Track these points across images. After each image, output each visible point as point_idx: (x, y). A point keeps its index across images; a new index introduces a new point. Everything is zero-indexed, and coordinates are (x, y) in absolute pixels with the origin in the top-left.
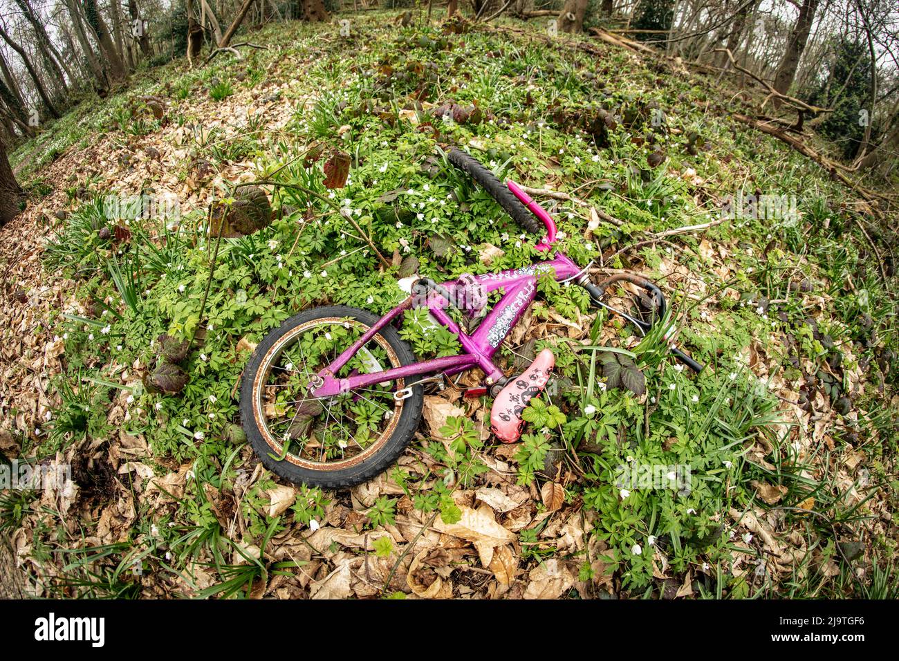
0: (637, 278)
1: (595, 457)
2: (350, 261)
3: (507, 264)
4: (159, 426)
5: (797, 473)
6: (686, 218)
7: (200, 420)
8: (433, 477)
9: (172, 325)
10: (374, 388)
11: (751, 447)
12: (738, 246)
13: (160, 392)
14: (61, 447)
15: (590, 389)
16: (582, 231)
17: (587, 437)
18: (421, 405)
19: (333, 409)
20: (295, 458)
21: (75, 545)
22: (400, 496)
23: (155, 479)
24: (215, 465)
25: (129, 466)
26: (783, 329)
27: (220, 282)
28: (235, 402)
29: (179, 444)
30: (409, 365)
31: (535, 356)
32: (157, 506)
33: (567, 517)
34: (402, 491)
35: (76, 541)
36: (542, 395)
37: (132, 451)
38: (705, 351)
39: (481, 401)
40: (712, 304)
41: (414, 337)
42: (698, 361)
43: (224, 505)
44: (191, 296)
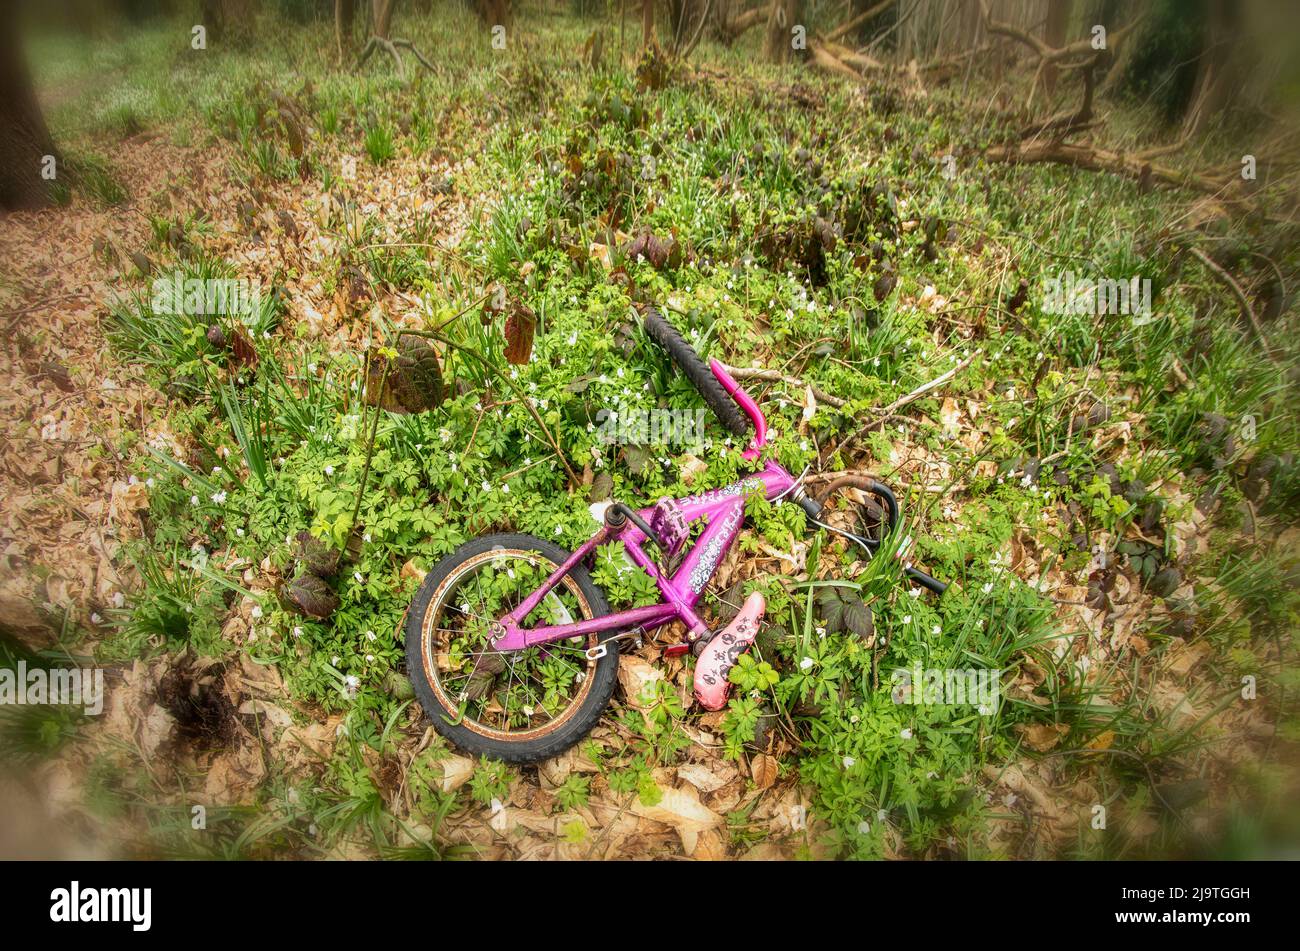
0: (862, 480)
1: (813, 721)
2: (535, 474)
3: (711, 482)
4: (298, 659)
5: (1085, 702)
6: (923, 371)
7: (355, 661)
8: (630, 752)
9: (316, 522)
10: (564, 644)
11: (1015, 680)
12: (993, 391)
13: (299, 612)
14: (143, 653)
15: (807, 637)
16: (796, 424)
17: (803, 697)
18: (616, 666)
19: (517, 666)
20: (472, 723)
21: (169, 800)
22: (593, 774)
23: (294, 728)
24: (374, 719)
25: (255, 705)
26: (1062, 498)
27: (380, 475)
28: (399, 645)
29: (327, 688)
30: (602, 616)
31: (743, 602)
32: (296, 764)
33: (781, 794)
34: (596, 768)
35: (170, 794)
36: (751, 651)
37: (261, 685)
38: (949, 563)
39: (683, 661)
40: (958, 492)
41: (608, 581)
42: (939, 577)
43: (387, 773)
44: (343, 486)
